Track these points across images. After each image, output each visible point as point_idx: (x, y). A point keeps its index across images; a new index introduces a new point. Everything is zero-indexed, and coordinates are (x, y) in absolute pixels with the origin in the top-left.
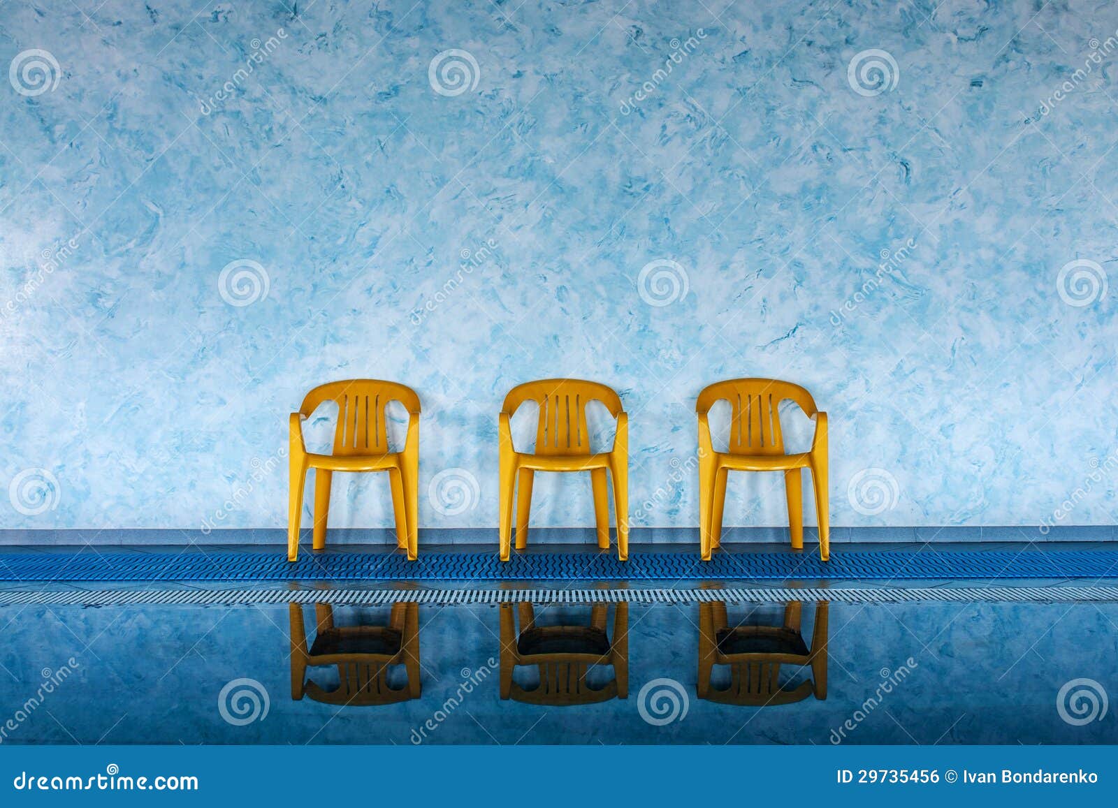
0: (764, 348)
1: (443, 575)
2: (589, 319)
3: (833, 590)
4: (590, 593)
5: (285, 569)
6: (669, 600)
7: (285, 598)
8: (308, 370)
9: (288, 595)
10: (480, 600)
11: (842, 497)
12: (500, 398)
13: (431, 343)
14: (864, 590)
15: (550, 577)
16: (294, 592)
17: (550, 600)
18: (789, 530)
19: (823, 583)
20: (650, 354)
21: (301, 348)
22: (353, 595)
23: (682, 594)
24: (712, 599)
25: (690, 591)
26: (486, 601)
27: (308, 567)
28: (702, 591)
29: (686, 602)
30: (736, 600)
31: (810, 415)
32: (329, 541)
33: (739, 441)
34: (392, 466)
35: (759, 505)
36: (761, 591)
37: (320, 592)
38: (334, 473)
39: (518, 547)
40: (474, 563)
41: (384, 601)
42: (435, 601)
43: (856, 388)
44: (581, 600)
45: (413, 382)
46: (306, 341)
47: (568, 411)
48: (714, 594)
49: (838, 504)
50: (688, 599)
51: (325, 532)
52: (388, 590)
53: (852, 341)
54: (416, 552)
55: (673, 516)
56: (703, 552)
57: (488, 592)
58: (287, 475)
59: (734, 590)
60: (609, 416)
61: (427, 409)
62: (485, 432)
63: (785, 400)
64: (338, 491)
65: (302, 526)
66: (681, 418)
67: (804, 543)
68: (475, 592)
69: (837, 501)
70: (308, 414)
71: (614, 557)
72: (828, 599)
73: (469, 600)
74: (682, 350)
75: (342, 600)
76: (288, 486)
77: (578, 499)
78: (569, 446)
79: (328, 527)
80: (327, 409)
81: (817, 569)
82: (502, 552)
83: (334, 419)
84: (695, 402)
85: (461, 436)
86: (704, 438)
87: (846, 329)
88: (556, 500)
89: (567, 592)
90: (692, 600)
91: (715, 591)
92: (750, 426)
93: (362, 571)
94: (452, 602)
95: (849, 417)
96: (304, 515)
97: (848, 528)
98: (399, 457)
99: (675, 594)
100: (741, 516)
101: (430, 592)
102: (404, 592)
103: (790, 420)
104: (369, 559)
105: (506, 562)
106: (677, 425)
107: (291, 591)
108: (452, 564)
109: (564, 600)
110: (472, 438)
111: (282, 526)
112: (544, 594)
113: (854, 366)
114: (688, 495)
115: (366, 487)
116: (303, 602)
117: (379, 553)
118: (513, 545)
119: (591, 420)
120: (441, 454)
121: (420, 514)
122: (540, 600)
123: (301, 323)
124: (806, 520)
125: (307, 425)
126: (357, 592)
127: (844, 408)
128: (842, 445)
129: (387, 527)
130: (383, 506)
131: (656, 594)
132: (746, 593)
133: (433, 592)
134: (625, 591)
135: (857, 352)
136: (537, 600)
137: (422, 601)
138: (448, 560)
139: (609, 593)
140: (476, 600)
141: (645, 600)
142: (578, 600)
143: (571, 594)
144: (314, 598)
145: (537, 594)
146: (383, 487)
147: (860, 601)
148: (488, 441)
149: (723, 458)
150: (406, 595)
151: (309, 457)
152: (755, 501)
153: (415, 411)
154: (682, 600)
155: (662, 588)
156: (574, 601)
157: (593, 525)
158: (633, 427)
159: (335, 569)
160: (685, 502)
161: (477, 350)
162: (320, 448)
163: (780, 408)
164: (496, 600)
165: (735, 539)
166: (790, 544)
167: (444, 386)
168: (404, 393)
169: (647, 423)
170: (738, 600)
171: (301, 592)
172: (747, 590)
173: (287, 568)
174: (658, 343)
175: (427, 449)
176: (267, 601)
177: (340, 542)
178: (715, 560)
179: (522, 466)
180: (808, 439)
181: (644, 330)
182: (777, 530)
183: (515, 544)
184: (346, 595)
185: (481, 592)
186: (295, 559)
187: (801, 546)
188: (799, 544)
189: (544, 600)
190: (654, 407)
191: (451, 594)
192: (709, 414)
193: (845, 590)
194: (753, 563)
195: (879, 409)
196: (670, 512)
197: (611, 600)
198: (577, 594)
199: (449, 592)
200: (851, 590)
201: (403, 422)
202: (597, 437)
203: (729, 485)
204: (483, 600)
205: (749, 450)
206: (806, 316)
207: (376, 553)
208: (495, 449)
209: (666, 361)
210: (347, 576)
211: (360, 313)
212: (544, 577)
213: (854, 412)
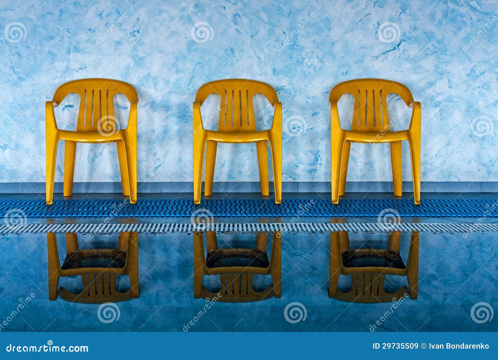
0: (377, 57)
1: (155, 213)
2: (255, 37)
3: (423, 224)
4: (255, 226)
5: (44, 210)
6: (309, 230)
7: (44, 229)
8: (57, 72)
9: (46, 227)
10: (180, 230)
11: (430, 161)
12: (193, 92)
13: (145, 53)
14: (444, 224)
15: (228, 215)
16: (51, 225)
17: (229, 230)
18: (393, 184)
19: (416, 220)
20: (298, 62)
21: (52, 56)
22: (92, 227)
23: (318, 226)
24: (339, 230)
25: (324, 224)
26: (184, 230)
27: (61, 208)
28: (333, 224)
29: (321, 232)
30: (355, 230)
31: (408, 104)
32: (75, 191)
33: (359, 122)
34: (119, 139)
35: (372, 166)
36: (373, 224)
37: (69, 225)
38: (78, 144)
39: (206, 194)
40: (176, 205)
41: (114, 231)
42: (150, 231)
43: (442, 85)
44: (250, 230)
45: (133, 81)
46: (55, 51)
47: (241, 101)
48: (340, 226)
49: (427, 166)
50: (323, 230)
51: (72, 184)
52: (117, 224)
53: (440, 53)
54: (136, 198)
55: (313, 174)
56: (333, 198)
57: (186, 225)
58: (44, 145)
59: (354, 224)
60: (269, 105)
61: (143, 100)
62: (183, 116)
63: (391, 94)
64: (80, 157)
65: (56, 180)
66: (318, 106)
67: (403, 193)
68: (177, 225)
69: (426, 164)
70: (58, 103)
71: (272, 201)
72: (419, 230)
73: (173, 230)
74: (320, 59)
75: (84, 231)
76: (45, 153)
77: (247, 162)
78: (241, 126)
79: (74, 181)
80: (72, 99)
81: (412, 210)
82: (196, 198)
83: (77, 107)
84: (328, 95)
85: (167, 118)
86: (334, 121)
87: (435, 44)
88: (232, 162)
89: (240, 225)
90: (325, 230)
91: (341, 224)
92: (366, 112)
93: (99, 211)
94: (161, 231)
95: (436, 106)
96: (57, 173)
97: (434, 183)
98: (124, 132)
99: (314, 226)
100: (359, 173)
101: (146, 225)
102: (128, 225)
103: (394, 108)
104: (103, 203)
105: (198, 205)
106: (316, 111)
107: (48, 225)
108: (161, 206)
109: (238, 230)
110: (174, 120)
111: (41, 180)
112: (225, 226)
113: (440, 70)
114: (323, 160)
115: (101, 153)
116: (57, 232)
117: (110, 199)
118: (203, 193)
119: (257, 107)
120: (153, 131)
121: (138, 173)
122: (222, 230)
123: (52, 38)
124: (404, 177)
125: (58, 110)
126: (95, 225)
127: (432, 99)
128: (430, 125)
129: (116, 181)
130: (112, 166)
131: (300, 226)
132: (362, 226)
133: (148, 224)
134: (280, 224)
135: (443, 60)
136: (219, 230)
137: (140, 230)
138: (158, 204)
139: (269, 226)
140: (178, 230)
141: (293, 230)
142: (247, 230)
143: (243, 226)
144: (65, 229)
145: (220, 226)
146: (112, 153)
147: (442, 232)
148: (186, 122)
149: (347, 134)
150: (129, 227)
151: (60, 132)
152: (369, 164)
153: (134, 101)
154: (319, 230)
155: (306, 222)
156: (245, 230)
157: (258, 180)
158: (285, 112)
159: (80, 210)
160: (321, 164)
161: (177, 59)
162: (68, 126)
163: (388, 99)
164: (192, 230)
165: (355, 190)
166: (393, 193)
167: (155, 84)
168: (126, 88)
169: (295, 110)
170: (357, 230)
171: (55, 225)
172: (363, 224)
173: (45, 209)
174: (303, 54)
175: (143, 127)
176: (32, 232)
177: (83, 191)
178: (341, 203)
179: (209, 139)
180: (407, 121)
181: (294, 45)
182: (385, 184)
183: (204, 193)
184: (88, 227)
185: (181, 225)
186: (51, 203)
187: (401, 195)
188: (399, 193)
189: (224, 230)
190: (300, 99)
191: (161, 226)
192: (338, 104)
193: (431, 224)
194: (367, 205)
195: (458, 100)
196: (310, 171)
197: (270, 230)
198: (247, 226)
199: (159, 225)
200: (435, 224)
201: (126, 108)
202: (261, 119)
203: (351, 152)
204: (182, 230)
205: (365, 128)
206: (408, 35)
207: (108, 199)
208: (189, 127)
209: (309, 67)
210: (88, 214)
211: (94, 31)
212: (224, 215)
213: (440, 102)
